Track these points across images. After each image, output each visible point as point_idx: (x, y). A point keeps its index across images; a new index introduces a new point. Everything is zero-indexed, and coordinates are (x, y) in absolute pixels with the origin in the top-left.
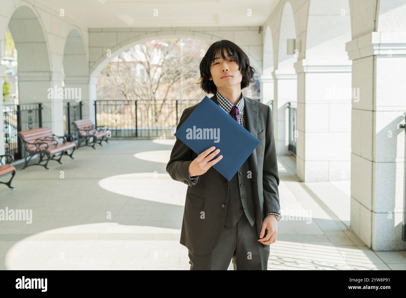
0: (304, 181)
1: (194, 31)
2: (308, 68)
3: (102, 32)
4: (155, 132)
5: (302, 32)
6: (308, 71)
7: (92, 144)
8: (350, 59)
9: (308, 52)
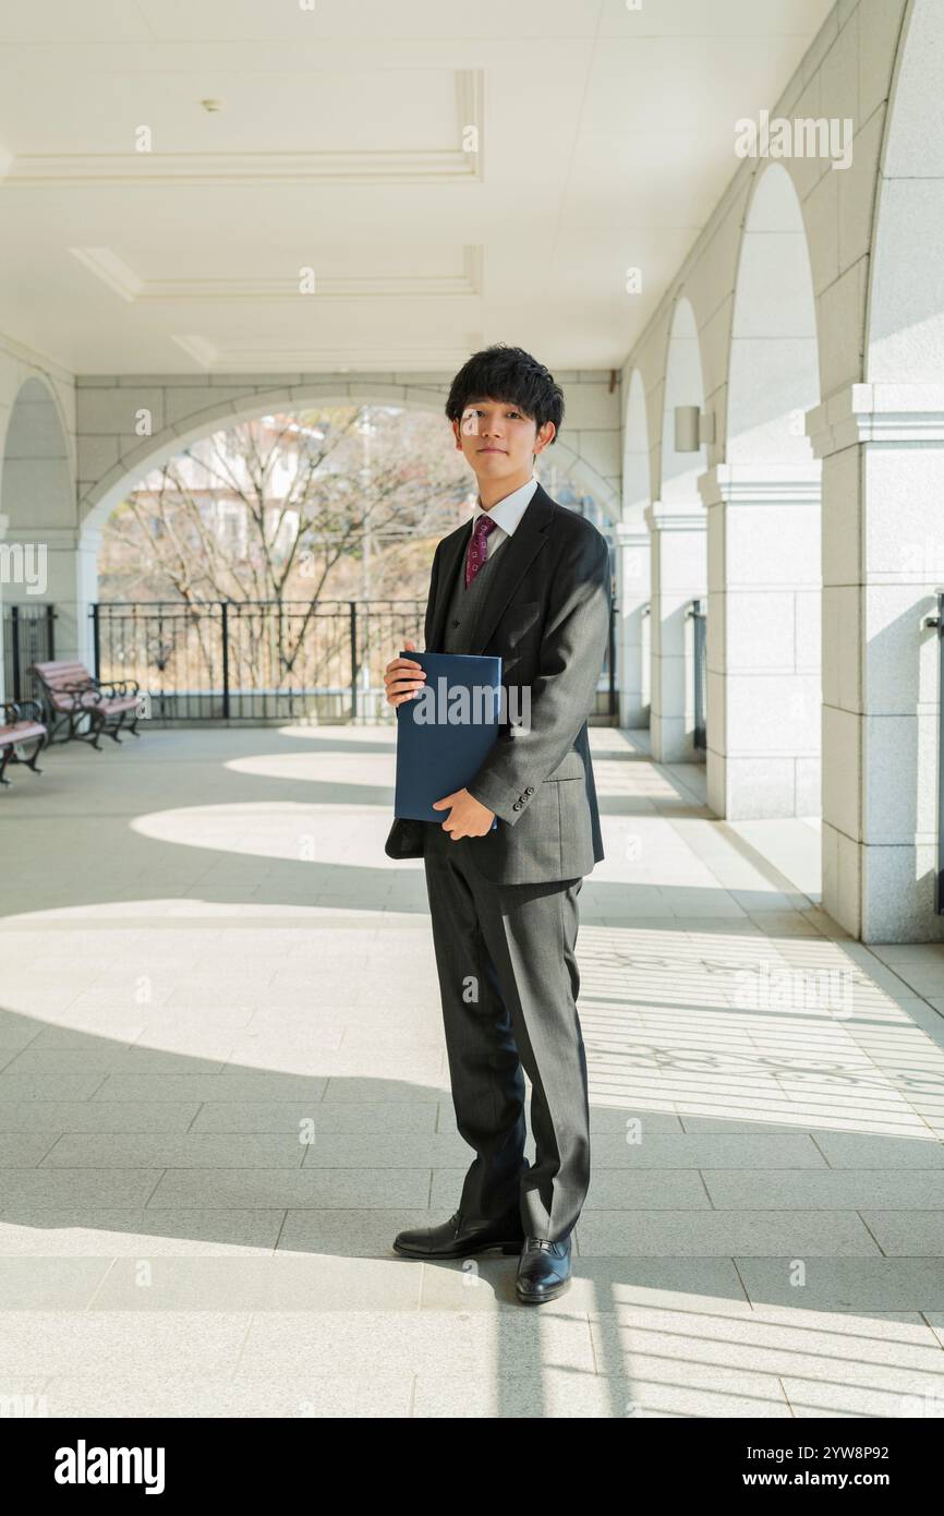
0: (725, 818)
1: (406, 386)
2: (733, 489)
3: (118, 387)
4: (285, 703)
5: (718, 388)
6: (734, 497)
7: (91, 736)
8: (815, 457)
9: (730, 444)
